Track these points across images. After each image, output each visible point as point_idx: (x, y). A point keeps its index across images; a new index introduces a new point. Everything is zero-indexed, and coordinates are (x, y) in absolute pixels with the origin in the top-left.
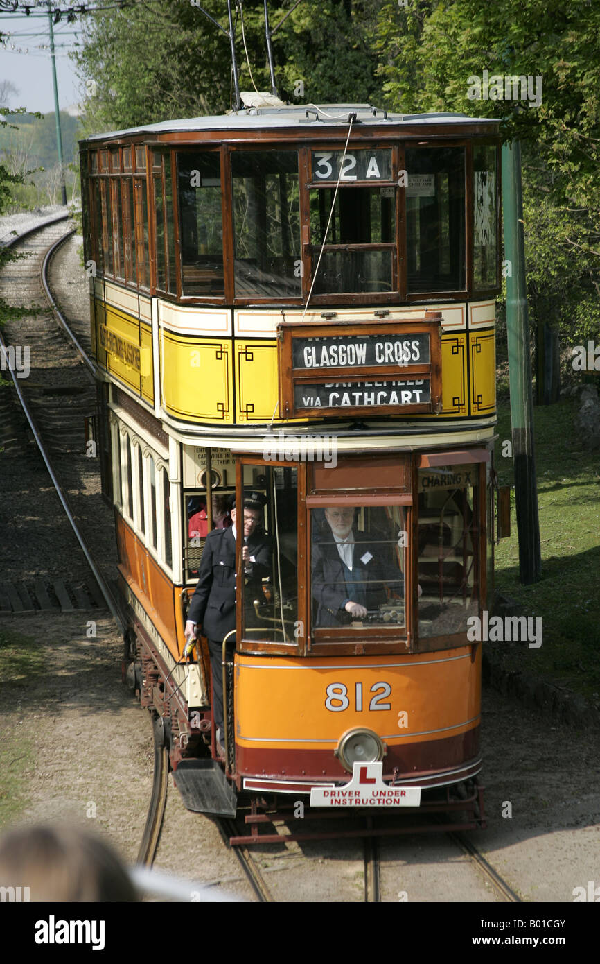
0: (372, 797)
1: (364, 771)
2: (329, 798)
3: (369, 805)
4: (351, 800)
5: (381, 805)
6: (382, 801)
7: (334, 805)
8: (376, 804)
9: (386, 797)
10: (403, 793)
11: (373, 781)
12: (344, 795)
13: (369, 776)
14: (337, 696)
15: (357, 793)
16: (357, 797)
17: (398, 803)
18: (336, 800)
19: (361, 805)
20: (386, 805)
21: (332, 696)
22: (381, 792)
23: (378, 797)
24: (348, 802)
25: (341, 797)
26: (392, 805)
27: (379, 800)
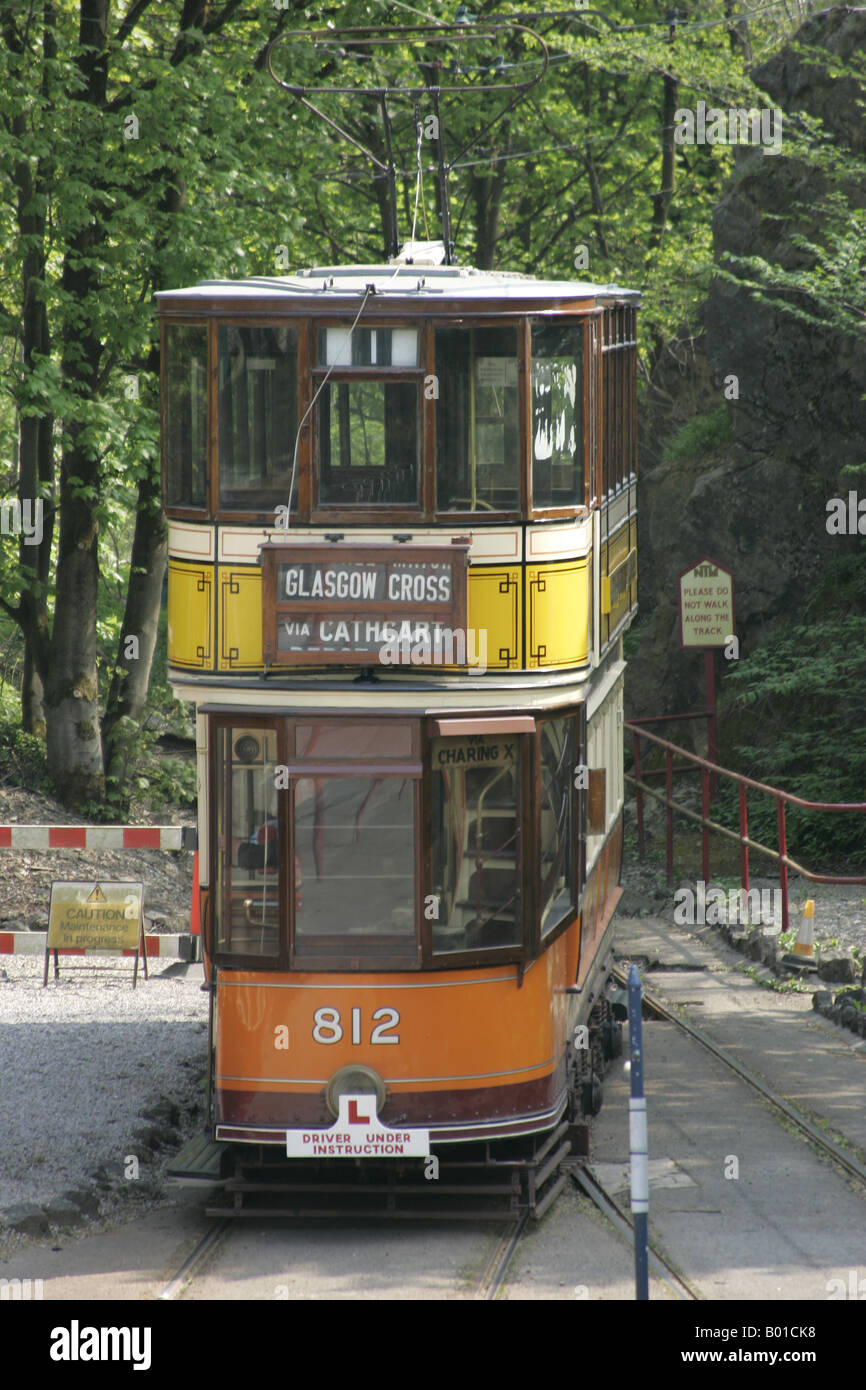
0: (365, 1142)
1: (353, 1106)
2: (311, 1144)
3: (363, 1154)
4: (340, 1147)
5: (380, 1154)
6: (379, 1149)
7: (317, 1155)
8: (373, 1154)
9: (385, 1143)
10: (407, 1138)
11: (366, 1120)
12: (330, 1141)
13: (360, 1113)
14: (327, 1024)
15: (347, 1138)
16: (347, 1143)
17: (402, 1151)
18: (320, 1148)
19: (353, 1155)
20: (385, 1155)
21: (321, 1023)
22: (378, 1137)
23: (375, 1143)
24: (336, 1150)
25: (327, 1143)
26: (394, 1155)
27: (376, 1147)
